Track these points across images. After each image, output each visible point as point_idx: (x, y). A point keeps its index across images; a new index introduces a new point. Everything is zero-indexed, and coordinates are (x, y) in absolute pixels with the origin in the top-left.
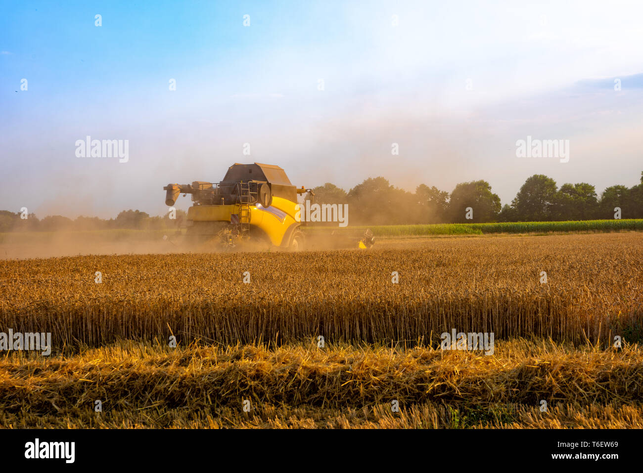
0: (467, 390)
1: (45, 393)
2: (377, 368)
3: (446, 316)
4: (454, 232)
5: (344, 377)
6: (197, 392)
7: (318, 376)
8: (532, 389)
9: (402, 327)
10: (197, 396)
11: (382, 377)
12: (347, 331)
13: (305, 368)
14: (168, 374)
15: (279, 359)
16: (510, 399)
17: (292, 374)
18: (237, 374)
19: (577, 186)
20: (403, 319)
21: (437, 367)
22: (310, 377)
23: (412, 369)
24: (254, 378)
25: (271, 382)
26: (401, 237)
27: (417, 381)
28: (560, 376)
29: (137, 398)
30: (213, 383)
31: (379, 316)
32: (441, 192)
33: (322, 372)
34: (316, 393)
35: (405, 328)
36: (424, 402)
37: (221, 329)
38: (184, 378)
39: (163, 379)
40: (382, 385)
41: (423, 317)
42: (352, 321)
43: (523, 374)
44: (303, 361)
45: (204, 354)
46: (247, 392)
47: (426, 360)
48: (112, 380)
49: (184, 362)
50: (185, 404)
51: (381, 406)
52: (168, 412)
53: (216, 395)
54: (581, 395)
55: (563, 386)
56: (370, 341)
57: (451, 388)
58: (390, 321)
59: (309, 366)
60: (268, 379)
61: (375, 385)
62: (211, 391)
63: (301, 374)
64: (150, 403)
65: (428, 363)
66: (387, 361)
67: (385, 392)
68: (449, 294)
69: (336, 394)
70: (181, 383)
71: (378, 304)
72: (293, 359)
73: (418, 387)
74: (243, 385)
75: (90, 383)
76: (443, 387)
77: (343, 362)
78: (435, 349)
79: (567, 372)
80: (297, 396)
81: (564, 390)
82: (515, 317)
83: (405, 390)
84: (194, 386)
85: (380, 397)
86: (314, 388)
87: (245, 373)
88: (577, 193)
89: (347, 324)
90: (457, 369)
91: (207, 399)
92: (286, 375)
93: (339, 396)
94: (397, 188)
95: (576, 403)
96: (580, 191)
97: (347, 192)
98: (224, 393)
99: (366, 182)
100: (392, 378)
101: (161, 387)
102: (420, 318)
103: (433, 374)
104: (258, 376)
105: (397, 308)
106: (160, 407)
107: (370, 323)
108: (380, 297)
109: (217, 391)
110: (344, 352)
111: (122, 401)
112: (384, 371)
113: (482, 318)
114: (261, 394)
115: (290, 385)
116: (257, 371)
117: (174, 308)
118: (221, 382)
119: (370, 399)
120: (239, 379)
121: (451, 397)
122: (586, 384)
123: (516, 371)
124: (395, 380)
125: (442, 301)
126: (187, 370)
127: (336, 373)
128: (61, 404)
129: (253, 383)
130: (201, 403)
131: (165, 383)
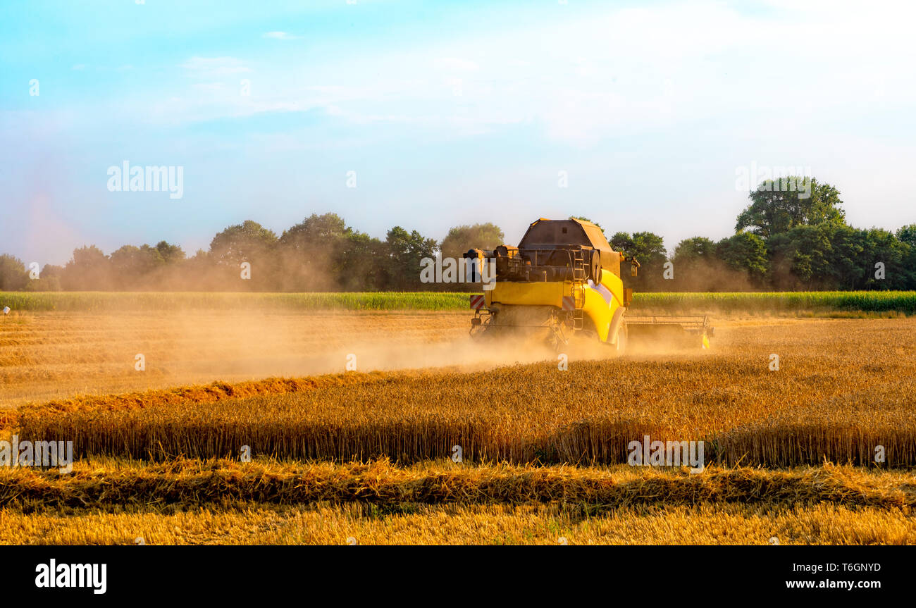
0: (385, 493)
1: (74, 491)
2: (320, 477)
3: (382, 438)
4: (441, 306)
5: (296, 482)
6: (188, 492)
7: (277, 481)
8: (432, 493)
9: (343, 447)
10: (188, 495)
11: (324, 482)
12: (295, 449)
13: (267, 475)
14: (166, 479)
15: (246, 469)
16: (416, 500)
17: (258, 480)
18: (218, 479)
19: (636, 236)
20: (344, 440)
21: (364, 477)
22: (271, 482)
23: (346, 478)
24: (230, 482)
25: (242, 485)
26: (360, 312)
27: (349, 486)
28: (453, 484)
29: (142, 497)
30: (200, 485)
31: (323, 437)
32: (425, 240)
33: (280, 479)
34: (276, 494)
35: (345, 448)
36: (354, 501)
37: (182, 446)
38: (178, 482)
39: (162, 483)
40: (323, 489)
41: (362, 438)
42: (299, 441)
43: (427, 482)
44: (266, 470)
45: (188, 465)
46: (225, 492)
47: (357, 472)
48: (123, 483)
49: (175, 471)
50: (180, 500)
51: (322, 502)
52: (169, 506)
53: (202, 494)
54: (467, 498)
55: (454, 492)
56: (315, 456)
57: (374, 492)
58: (333, 442)
59: (271, 474)
60: (241, 483)
61: (318, 488)
62: (198, 492)
63: (265, 480)
64: (153, 500)
65: (358, 474)
66: (327, 472)
67: (325, 494)
68: (385, 418)
69: (290, 495)
70: (176, 485)
71: (323, 427)
72: (257, 470)
73: (350, 491)
74: (223, 487)
75: (108, 485)
76: (368, 491)
77: (295, 472)
78: (364, 464)
79: (458, 482)
80: (262, 495)
81: (454, 494)
82: (442, 440)
83: (340, 492)
84: (186, 488)
85: (322, 497)
86: (274, 490)
87: (224, 479)
88: (635, 248)
89: (295, 444)
90: (378, 478)
91: (196, 497)
92: (254, 480)
93: (293, 496)
94: (357, 231)
95: (461, 503)
96: (640, 243)
97: (279, 235)
98: (208, 492)
99: (308, 222)
100: (331, 484)
101: (162, 488)
102: (359, 440)
103: (361, 481)
104: (233, 481)
105: (339, 430)
106: (161, 502)
107: (315, 444)
108: (324, 421)
109: (204, 491)
110: (295, 466)
111: (132, 498)
112: (326, 479)
113: (412, 441)
114: (236, 494)
115: (256, 488)
116: (233, 477)
117: (139, 427)
118: (205, 485)
119: (315, 498)
120: (219, 482)
121: (373, 498)
122: (471, 490)
123: (422, 480)
124: (334, 485)
125: (378, 425)
126: (180, 476)
127: (290, 479)
128: (87, 500)
129: (230, 486)
130: (192, 500)
131: (164, 485)
